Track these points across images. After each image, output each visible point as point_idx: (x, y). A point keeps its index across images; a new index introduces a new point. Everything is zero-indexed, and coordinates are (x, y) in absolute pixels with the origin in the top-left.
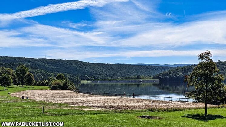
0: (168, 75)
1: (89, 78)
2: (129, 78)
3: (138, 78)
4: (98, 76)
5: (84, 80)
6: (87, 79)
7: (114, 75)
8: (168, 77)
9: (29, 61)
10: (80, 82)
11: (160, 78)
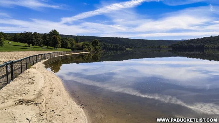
0: (178, 45)
1: (131, 47)
2: (154, 47)
3: (159, 47)
4: (136, 46)
5: (128, 48)
6: (130, 47)
7: (145, 45)
8: (178, 46)
9: (100, 39)
10: (126, 49)
11: (173, 47)
